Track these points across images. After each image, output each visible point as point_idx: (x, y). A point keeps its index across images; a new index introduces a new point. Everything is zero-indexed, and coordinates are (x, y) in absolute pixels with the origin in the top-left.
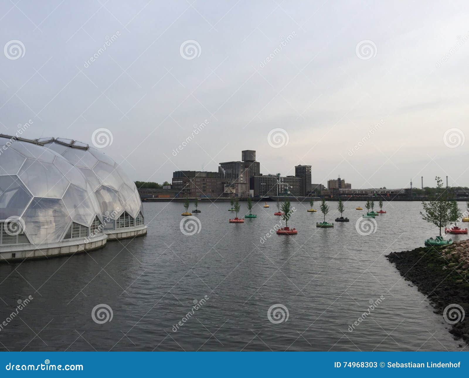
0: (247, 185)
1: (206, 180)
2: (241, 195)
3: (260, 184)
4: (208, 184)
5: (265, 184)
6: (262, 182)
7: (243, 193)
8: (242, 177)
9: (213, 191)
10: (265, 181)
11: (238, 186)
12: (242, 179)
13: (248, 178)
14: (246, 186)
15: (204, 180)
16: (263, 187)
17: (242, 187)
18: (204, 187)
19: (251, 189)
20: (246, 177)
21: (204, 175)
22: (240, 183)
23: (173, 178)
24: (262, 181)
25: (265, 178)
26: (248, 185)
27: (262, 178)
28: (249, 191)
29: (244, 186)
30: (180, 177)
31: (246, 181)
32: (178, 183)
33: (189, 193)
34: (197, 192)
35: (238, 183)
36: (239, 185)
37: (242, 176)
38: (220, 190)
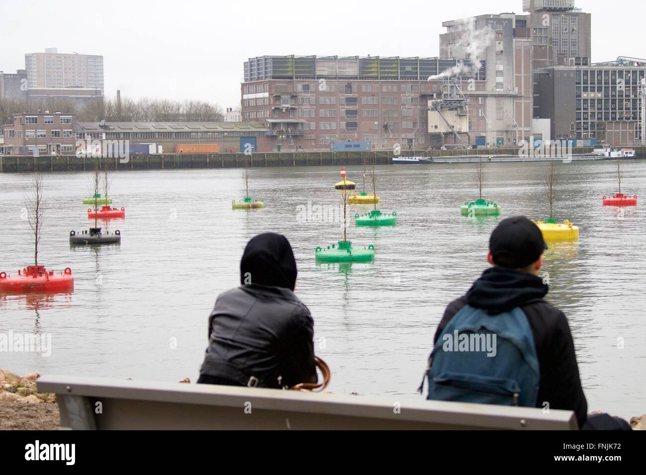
0: (523, 101)
1: (359, 88)
2: (498, 140)
3: (580, 96)
4: (364, 100)
5: (599, 95)
6: (585, 89)
7: (507, 132)
8: (499, 73)
9: (386, 127)
10: (600, 82)
11: (483, 106)
12: (500, 79)
13: (526, 77)
14: (518, 107)
15: (349, 86)
16: (593, 106)
17: (499, 109)
18: (348, 112)
19: (539, 113)
20: (518, 71)
21: (352, 70)
22: (492, 96)
23: (243, 82)
24: (585, 82)
25: (600, 73)
26: (528, 103)
27: (586, 73)
28: (528, 124)
29: (509, 106)
30: (262, 78)
31: (518, 85)
32: (256, 99)
33: (295, 137)
34: (327, 132)
35: (485, 96)
36: (491, 103)
37: (501, 68)
38: (415, 124)
